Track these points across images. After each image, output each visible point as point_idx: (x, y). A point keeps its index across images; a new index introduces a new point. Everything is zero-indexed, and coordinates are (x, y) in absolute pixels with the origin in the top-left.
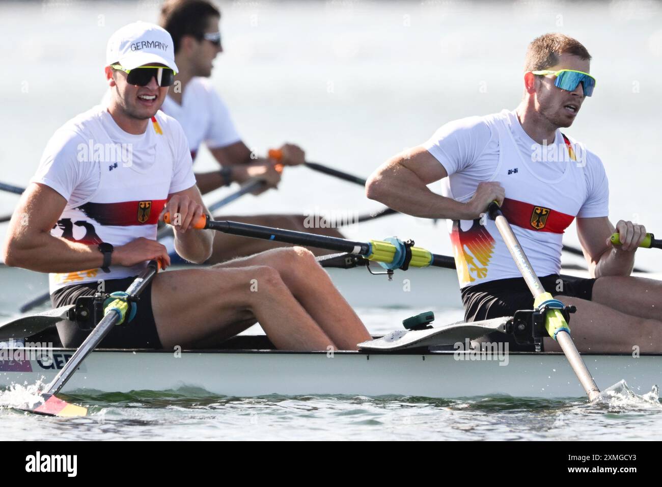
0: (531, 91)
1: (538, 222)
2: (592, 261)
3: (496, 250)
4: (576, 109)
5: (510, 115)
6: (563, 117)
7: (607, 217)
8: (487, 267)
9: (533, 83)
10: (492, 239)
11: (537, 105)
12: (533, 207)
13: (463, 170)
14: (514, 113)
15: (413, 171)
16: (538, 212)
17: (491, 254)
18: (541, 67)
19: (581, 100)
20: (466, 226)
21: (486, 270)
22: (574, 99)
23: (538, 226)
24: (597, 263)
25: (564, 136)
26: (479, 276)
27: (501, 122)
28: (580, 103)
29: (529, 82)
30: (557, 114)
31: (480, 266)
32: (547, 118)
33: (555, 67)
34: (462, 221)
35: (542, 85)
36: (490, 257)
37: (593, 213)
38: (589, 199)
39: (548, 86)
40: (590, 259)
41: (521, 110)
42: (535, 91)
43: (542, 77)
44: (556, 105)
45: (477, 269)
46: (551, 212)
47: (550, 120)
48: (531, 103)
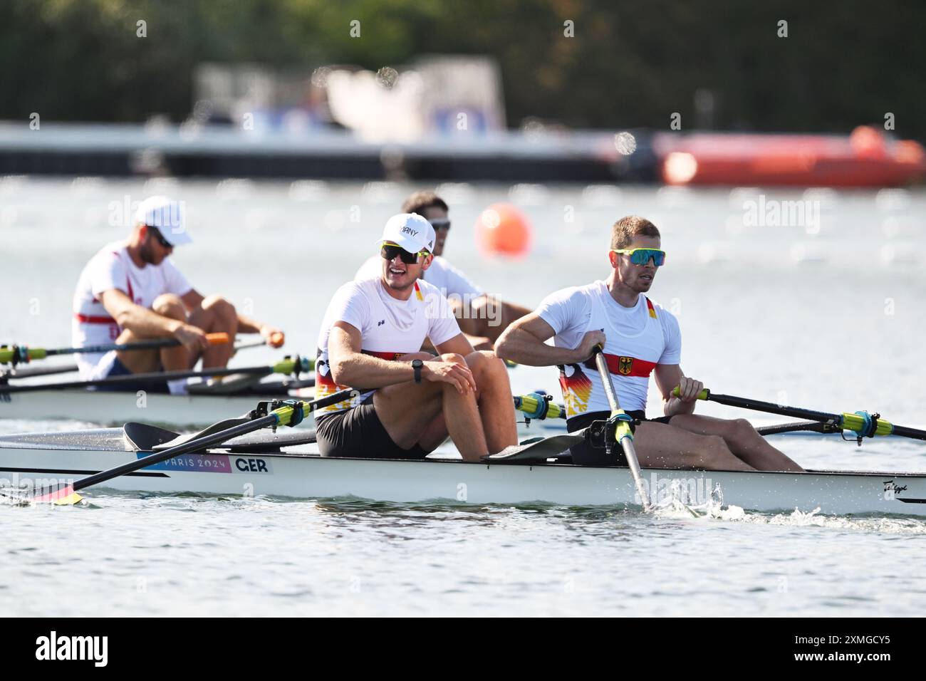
0: (615, 266)
1: (625, 369)
2: (664, 398)
3: (594, 390)
4: (651, 278)
5: (602, 286)
6: (641, 285)
7: (678, 365)
8: (587, 404)
9: (616, 260)
10: (590, 382)
11: (621, 277)
12: (619, 358)
13: (567, 328)
14: (604, 283)
15: (532, 333)
16: (624, 361)
17: (590, 394)
18: (620, 246)
19: (653, 270)
20: (570, 372)
21: (586, 406)
22: (647, 271)
23: (625, 372)
24: (667, 401)
25: (647, 299)
26: (580, 410)
27: (593, 291)
28: (653, 274)
29: (613, 258)
30: (636, 283)
31: (582, 403)
32: (629, 286)
33: (631, 247)
34: (566, 367)
35: (622, 262)
36: (589, 396)
37: (669, 361)
38: (666, 350)
39: (626, 262)
40: (662, 396)
41: (610, 280)
42: (618, 265)
43: (622, 254)
44: (634, 276)
45: (579, 405)
46: (634, 360)
47: (632, 288)
48: (617, 274)
